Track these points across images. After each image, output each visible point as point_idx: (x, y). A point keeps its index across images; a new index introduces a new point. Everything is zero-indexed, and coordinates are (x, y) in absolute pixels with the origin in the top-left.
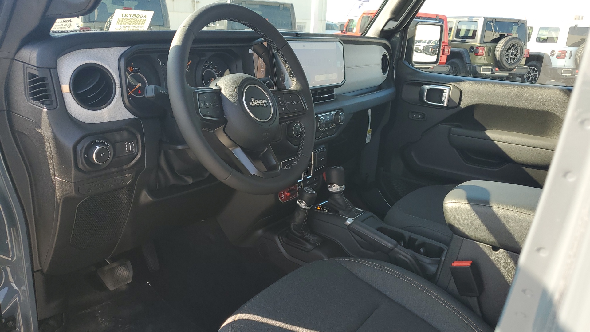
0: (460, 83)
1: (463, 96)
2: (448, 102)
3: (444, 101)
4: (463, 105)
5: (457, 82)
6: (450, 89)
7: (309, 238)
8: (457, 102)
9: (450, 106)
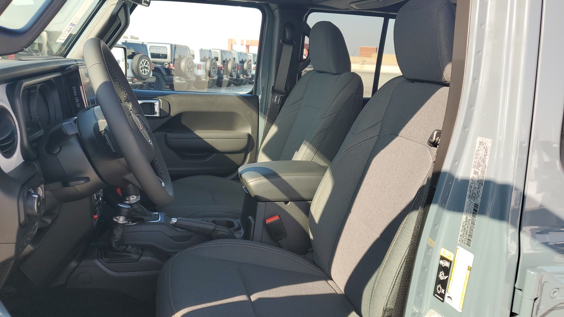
0: (166, 96)
1: (171, 107)
2: (160, 113)
3: (156, 112)
4: (173, 114)
5: (164, 96)
6: (160, 102)
7: (130, 250)
8: (168, 112)
9: (162, 116)
